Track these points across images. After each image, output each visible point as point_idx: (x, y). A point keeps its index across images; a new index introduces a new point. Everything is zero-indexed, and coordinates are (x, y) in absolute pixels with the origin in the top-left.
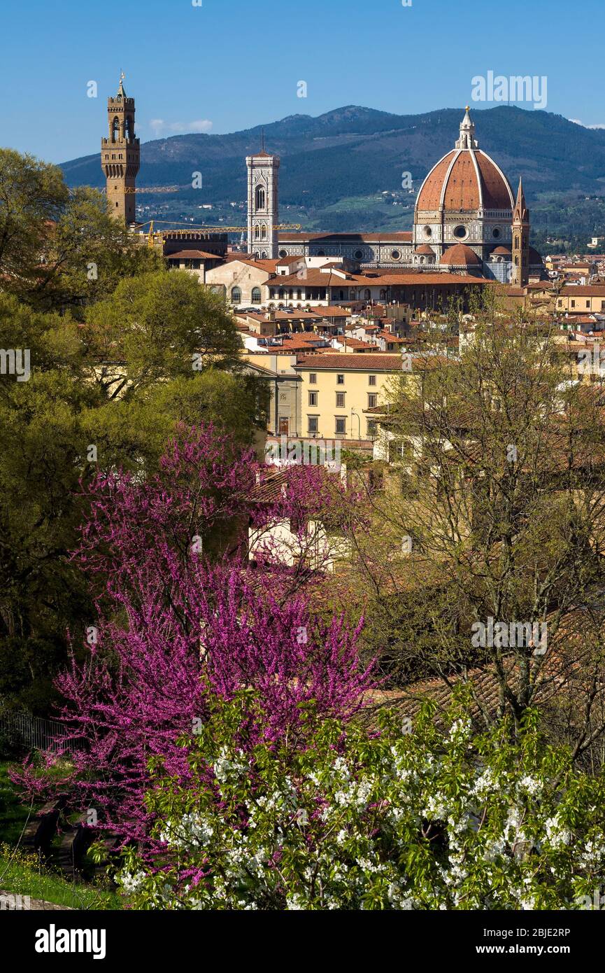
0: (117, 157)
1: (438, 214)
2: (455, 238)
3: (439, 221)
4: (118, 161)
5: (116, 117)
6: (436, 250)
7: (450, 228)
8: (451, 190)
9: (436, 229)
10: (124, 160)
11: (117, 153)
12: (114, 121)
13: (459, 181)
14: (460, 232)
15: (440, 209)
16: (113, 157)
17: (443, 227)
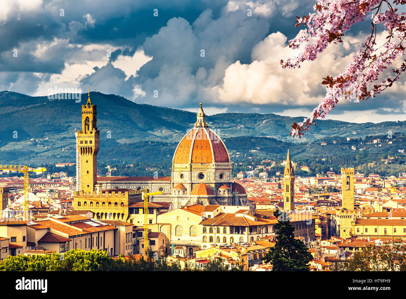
0: (89, 142)
1: (188, 166)
2: (198, 179)
3: (189, 169)
4: (89, 145)
5: (87, 117)
6: (188, 187)
7: (196, 174)
8: (195, 152)
9: (187, 174)
10: (93, 144)
11: (88, 140)
12: (86, 120)
13: (199, 146)
14: (201, 176)
15: (190, 163)
16: (86, 142)
17: (191, 173)
